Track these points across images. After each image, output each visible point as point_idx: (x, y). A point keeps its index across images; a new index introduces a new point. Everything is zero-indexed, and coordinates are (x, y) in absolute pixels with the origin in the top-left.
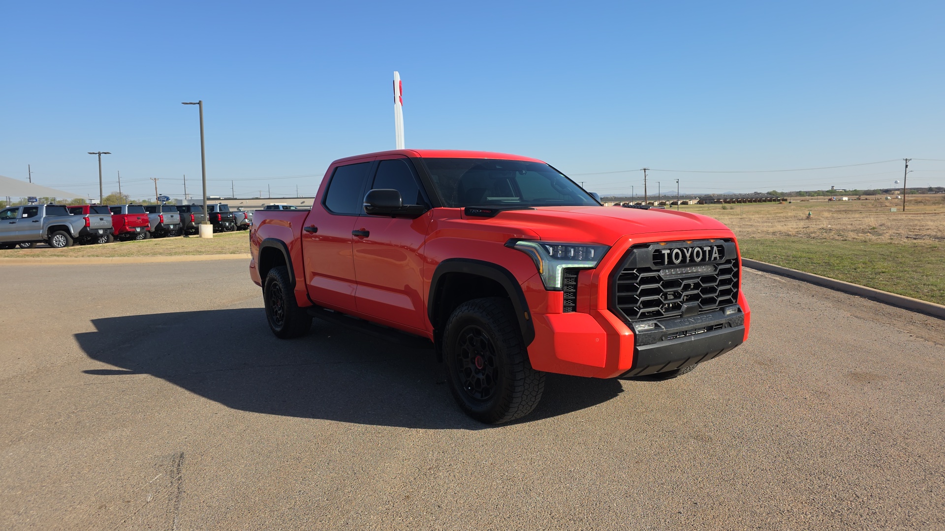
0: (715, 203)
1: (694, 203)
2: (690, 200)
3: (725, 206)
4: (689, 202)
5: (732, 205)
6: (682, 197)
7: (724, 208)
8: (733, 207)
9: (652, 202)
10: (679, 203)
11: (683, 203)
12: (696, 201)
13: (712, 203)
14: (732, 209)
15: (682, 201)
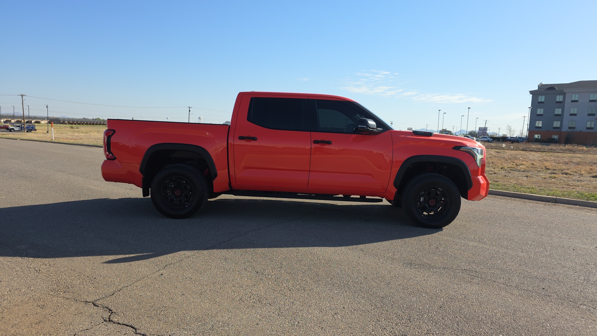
0: (61, 123)
1: (45, 123)
2: (42, 121)
3: (72, 126)
4: (41, 122)
5: (77, 126)
6: (35, 118)
7: (72, 128)
8: (78, 127)
9: (10, 120)
10: (33, 122)
11: (36, 122)
12: (46, 122)
13: (59, 123)
14: (77, 128)
15: (35, 121)
